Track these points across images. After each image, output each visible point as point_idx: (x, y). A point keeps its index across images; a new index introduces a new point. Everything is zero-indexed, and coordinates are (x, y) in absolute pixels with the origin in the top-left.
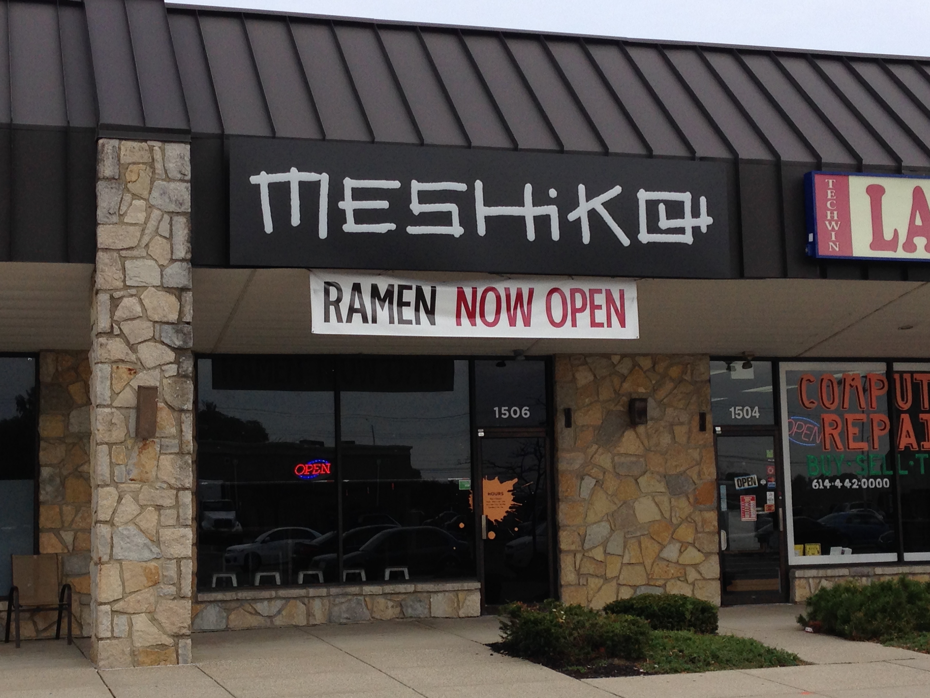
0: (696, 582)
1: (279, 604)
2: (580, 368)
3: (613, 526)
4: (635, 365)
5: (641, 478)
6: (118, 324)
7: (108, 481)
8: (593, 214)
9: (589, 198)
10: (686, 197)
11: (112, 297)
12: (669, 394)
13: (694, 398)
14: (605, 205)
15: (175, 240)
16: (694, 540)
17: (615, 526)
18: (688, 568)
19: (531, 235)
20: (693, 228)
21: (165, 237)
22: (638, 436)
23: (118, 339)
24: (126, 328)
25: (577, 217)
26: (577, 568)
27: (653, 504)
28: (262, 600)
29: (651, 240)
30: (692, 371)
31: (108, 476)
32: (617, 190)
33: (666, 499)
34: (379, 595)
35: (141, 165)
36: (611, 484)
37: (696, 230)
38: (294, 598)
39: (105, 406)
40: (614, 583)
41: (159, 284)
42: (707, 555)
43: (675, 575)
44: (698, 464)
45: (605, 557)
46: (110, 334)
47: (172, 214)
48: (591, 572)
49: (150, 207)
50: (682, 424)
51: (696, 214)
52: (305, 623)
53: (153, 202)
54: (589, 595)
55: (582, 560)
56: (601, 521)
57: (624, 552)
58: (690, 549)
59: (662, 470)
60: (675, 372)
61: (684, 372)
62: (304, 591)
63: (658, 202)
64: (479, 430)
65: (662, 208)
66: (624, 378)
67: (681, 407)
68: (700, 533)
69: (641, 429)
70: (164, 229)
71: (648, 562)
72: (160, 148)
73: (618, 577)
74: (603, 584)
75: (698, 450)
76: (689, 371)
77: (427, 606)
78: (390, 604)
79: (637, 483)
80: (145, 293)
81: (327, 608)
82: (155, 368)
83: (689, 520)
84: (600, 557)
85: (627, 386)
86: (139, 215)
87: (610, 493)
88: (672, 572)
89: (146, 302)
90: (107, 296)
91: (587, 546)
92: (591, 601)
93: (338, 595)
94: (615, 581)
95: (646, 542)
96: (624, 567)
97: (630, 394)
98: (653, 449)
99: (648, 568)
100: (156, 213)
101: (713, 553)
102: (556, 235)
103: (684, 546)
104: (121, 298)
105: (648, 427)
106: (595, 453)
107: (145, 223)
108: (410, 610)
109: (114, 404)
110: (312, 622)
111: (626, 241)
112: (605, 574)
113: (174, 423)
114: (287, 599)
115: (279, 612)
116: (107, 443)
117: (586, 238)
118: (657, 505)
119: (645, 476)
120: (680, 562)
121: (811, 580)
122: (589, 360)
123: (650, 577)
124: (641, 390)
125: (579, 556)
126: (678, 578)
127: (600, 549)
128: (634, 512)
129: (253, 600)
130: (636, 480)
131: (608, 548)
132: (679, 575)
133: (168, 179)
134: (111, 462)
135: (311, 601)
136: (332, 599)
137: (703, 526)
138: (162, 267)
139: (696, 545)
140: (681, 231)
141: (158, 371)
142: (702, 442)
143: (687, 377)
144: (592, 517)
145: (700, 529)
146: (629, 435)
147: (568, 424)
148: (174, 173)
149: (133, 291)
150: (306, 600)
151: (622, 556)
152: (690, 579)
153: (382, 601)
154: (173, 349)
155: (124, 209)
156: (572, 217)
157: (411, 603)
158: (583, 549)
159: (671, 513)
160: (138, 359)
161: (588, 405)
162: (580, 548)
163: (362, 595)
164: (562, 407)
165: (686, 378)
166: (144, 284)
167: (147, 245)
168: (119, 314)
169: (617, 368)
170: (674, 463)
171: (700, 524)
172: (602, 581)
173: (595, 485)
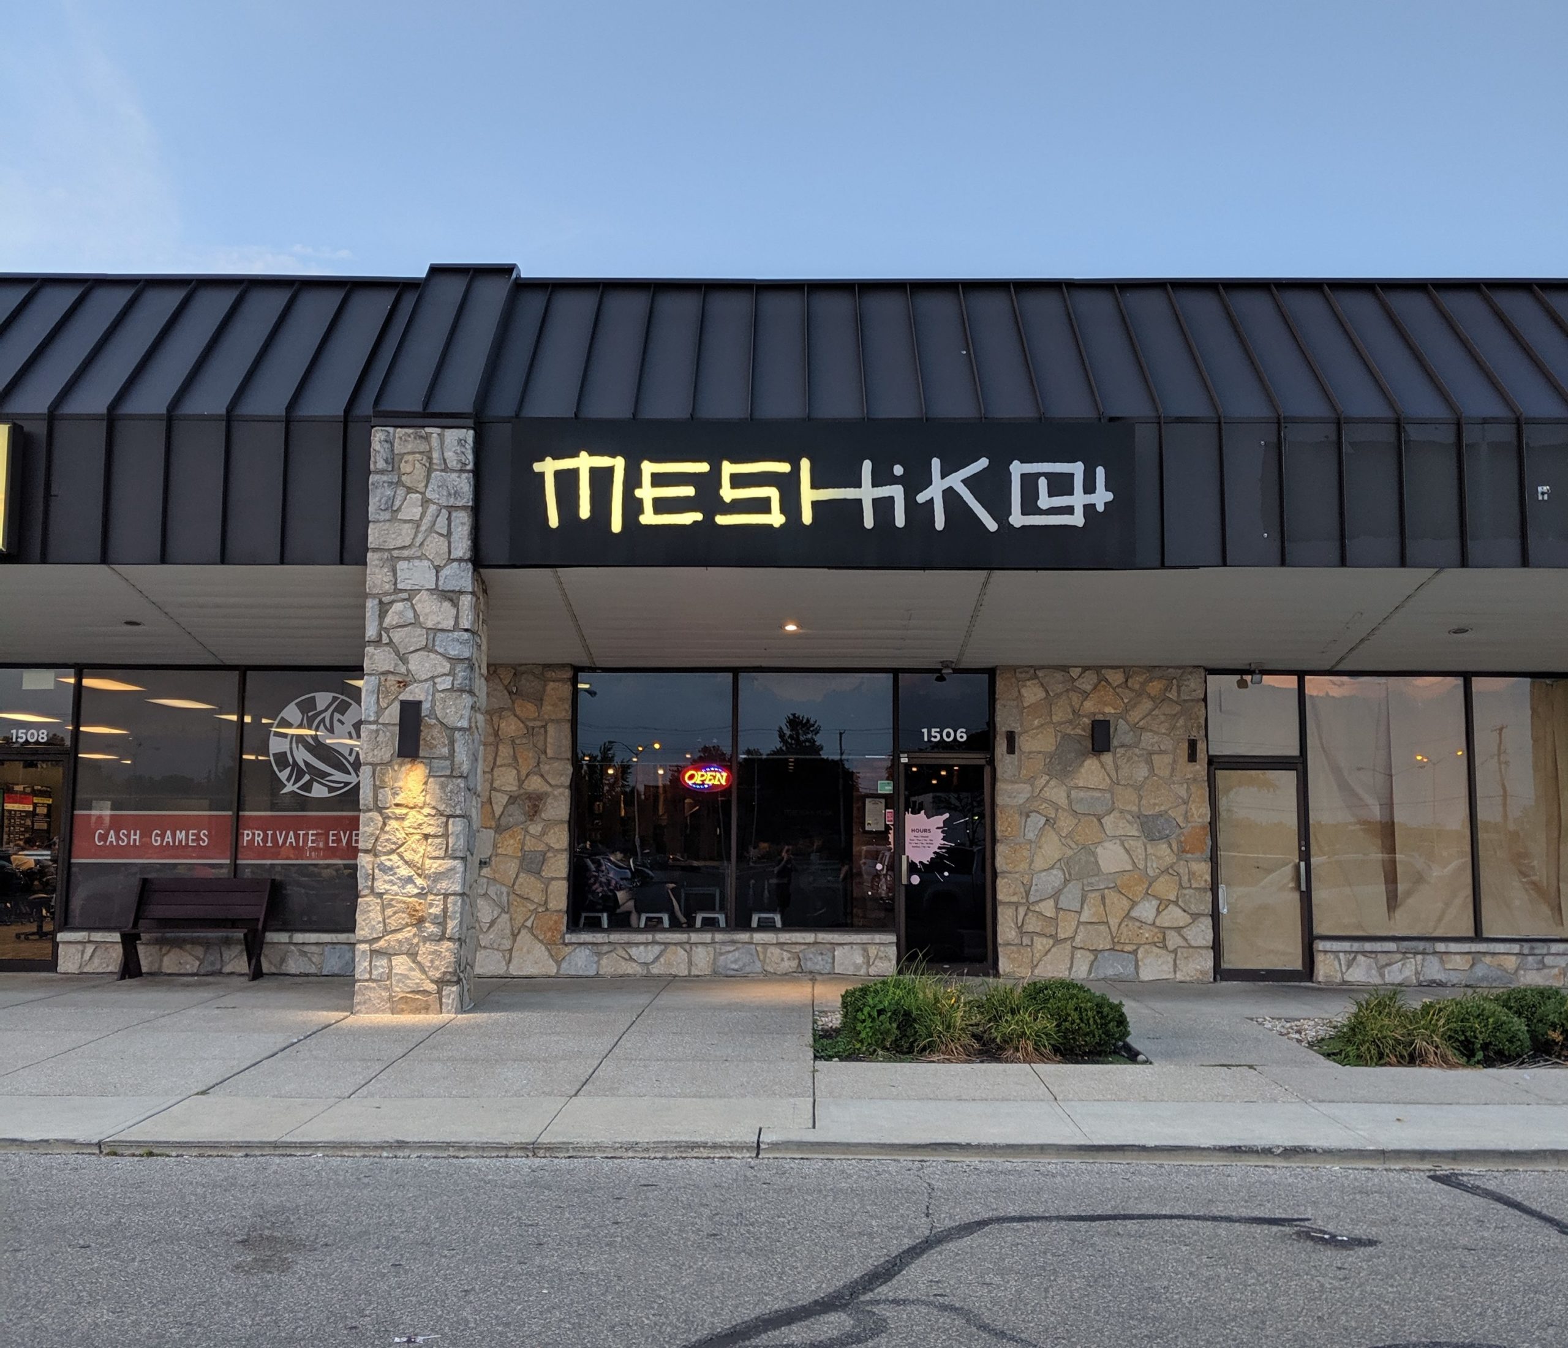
0: (1179, 950)
1: (657, 949)
2: (1028, 683)
3: (1067, 876)
4: (1102, 679)
5: (1106, 818)
6: (387, 630)
7: (371, 806)
8: (950, 495)
9: (944, 476)
10: (1077, 469)
11: (381, 602)
12: (1147, 715)
13: (1181, 722)
14: (965, 482)
15: (455, 537)
16: (1177, 898)
17: (1070, 875)
18: (1168, 932)
19: (869, 522)
20: (1085, 506)
21: (441, 535)
22: (1103, 766)
23: (387, 649)
24: (397, 636)
25: (928, 499)
26: (1019, 925)
27: (1122, 851)
28: (638, 944)
29: (1027, 523)
30: (1179, 687)
31: (371, 800)
32: (983, 463)
33: (1139, 844)
34: (773, 944)
35: (417, 455)
36: (1066, 823)
37: (1089, 509)
38: (675, 944)
39: (370, 723)
40: (1068, 945)
41: (434, 587)
42: (1195, 917)
43: (1150, 941)
44: (1186, 803)
45: (1057, 913)
46: (378, 642)
47: (451, 509)
48: (1038, 930)
49: (426, 502)
50: (1161, 752)
51: (1089, 488)
52: (686, 973)
53: (429, 495)
54: (1035, 959)
55: (1026, 915)
56: (1052, 868)
57: (1082, 908)
58: (1172, 907)
59: (1135, 809)
60: (1155, 687)
61: (1168, 688)
62: (686, 936)
63: (1040, 475)
64: (901, 755)
65: (1043, 483)
66: (1086, 695)
67: (1164, 731)
68: (1186, 888)
69: (1107, 758)
70: (441, 525)
71: (1113, 922)
72: (439, 434)
73: (1073, 938)
74: (1053, 946)
75: (1185, 786)
76: (1175, 687)
77: (830, 960)
78: (786, 955)
79: (1101, 823)
80: (417, 598)
81: (712, 958)
82: (426, 680)
83: (1171, 871)
84: (1050, 912)
85: (1089, 706)
86: (415, 510)
87: (1063, 835)
88: (1147, 935)
89: (418, 607)
90: (376, 601)
91: (1032, 899)
92: (1037, 965)
93: (723, 943)
94: (1069, 942)
95: (1112, 896)
96: (1081, 927)
97: (1094, 714)
98: (1122, 782)
99: (1114, 930)
100: (433, 508)
101: (1203, 915)
102: (900, 521)
103: (1163, 904)
104: (392, 602)
105: (1118, 755)
106: (1045, 786)
107: (421, 519)
108: (809, 964)
109: (380, 721)
110: (695, 972)
111: (992, 525)
112: (1056, 934)
113: (447, 742)
114: (667, 944)
115: (657, 958)
116: (371, 764)
117: (940, 524)
118: (1127, 851)
119: (1112, 815)
120: (1158, 923)
121: (1341, 955)
122: (1040, 674)
123: (1116, 940)
124: (1109, 710)
125: (1022, 911)
126: (1154, 944)
127: (1051, 902)
128: (1096, 859)
129: (628, 943)
130: (1099, 820)
131: (1060, 902)
132: (1156, 940)
133: (446, 469)
134: (374, 785)
135: (694, 948)
136: (717, 946)
137: (1189, 880)
138: (438, 569)
139: (1180, 903)
140: (1069, 510)
141: (430, 683)
142: (1192, 776)
143: (1173, 695)
144: (1039, 864)
145: (1185, 884)
146: (1091, 764)
147: (1011, 750)
148: (453, 463)
149: (405, 595)
150: (687, 947)
151: (1080, 913)
152: (1171, 945)
153: (776, 951)
154: (449, 659)
155: (397, 503)
156: (921, 498)
157: (811, 956)
158: (1027, 901)
159: (1146, 863)
160: (408, 671)
161: (1037, 728)
162: (1024, 901)
163: (752, 943)
164: (1004, 729)
165: (1171, 696)
166: (417, 587)
167: (422, 544)
168: (388, 621)
169: (1077, 684)
170: (1152, 801)
171: (1185, 878)
172: (1051, 942)
173: (1045, 824)
